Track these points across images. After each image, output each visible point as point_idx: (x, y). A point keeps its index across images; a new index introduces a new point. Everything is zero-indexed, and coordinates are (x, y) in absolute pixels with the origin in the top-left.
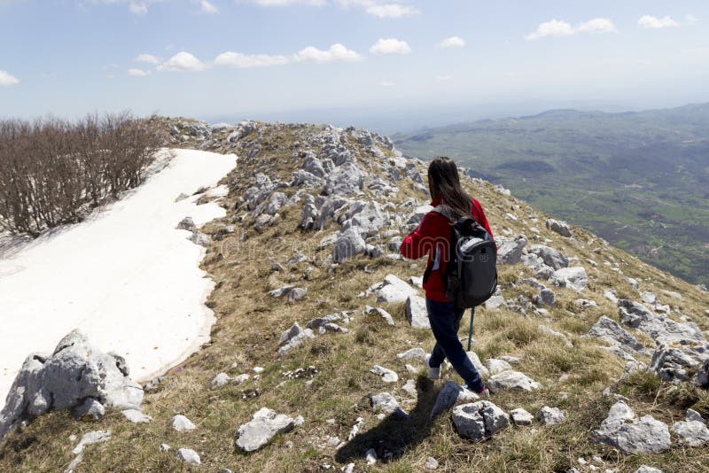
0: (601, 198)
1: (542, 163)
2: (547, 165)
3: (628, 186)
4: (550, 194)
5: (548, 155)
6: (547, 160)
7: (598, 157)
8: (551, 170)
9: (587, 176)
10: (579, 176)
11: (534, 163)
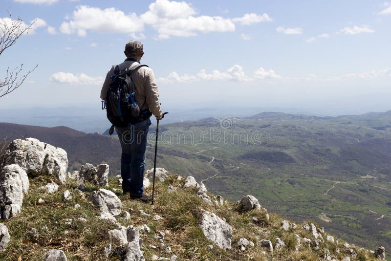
0: (346, 187)
1: (282, 154)
2: (287, 155)
3: (364, 177)
4: (300, 184)
5: (285, 147)
6: (286, 152)
7: (329, 150)
8: (291, 160)
9: (325, 167)
10: (319, 167)
11: (275, 154)
